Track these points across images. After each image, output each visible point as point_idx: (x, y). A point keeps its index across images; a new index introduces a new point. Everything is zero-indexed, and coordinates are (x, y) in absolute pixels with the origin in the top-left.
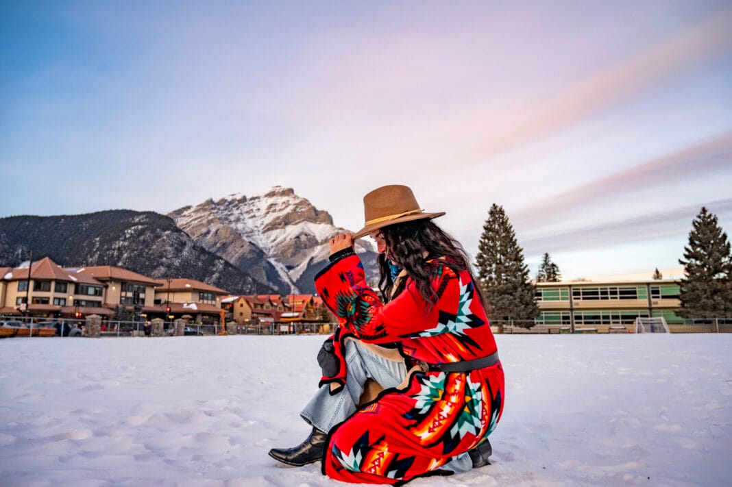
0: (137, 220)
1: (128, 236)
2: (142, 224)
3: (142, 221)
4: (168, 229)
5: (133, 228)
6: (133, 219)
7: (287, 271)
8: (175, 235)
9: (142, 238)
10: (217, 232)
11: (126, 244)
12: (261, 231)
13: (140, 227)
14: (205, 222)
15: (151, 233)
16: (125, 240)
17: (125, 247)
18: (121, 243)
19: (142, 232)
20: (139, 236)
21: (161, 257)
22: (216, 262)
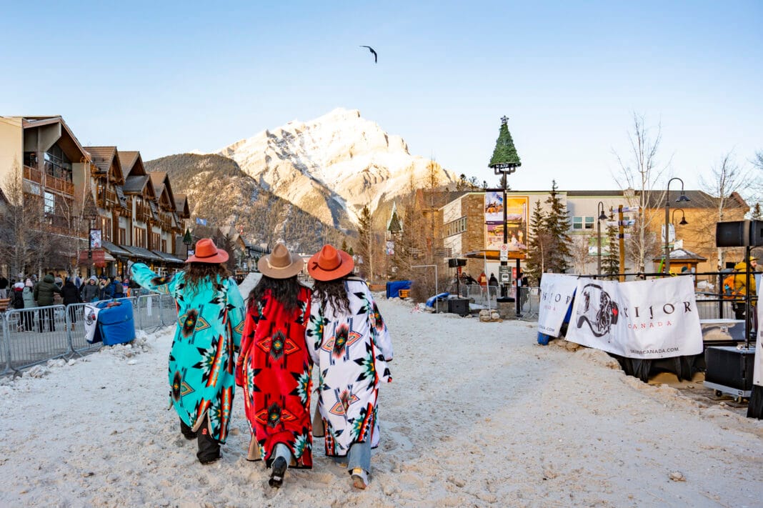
0: (201, 165)
1: (197, 183)
2: (208, 169)
3: (207, 166)
4: (234, 175)
5: (200, 174)
6: (198, 165)
7: (355, 210)
8: (242, 180)
9: (211, 185)
10: (276, 169)
11: (196, 191)
13: (207, 173)
15: (219, 179)
16: (195, 187)
17: (196, 195)
18: (192, 191)
19: (209, 180)
20: (208, 183)
21: (232, 204)
22: (285, 206)
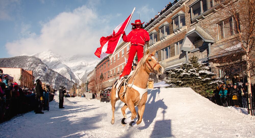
0: (29, 60)
1: (27, 66)
2: (31, 61)
4: (40, 63)
5: (28, 63)
7: (78, 75)
8: (42, 65)
9: (32, 66)
12: (68, 60)
14: (49, 57)
15: (35, 64)
18: (26, 68)
19: (31, 65)
20: (31, 66)
21: (39, 73)
22: (56, 74)
